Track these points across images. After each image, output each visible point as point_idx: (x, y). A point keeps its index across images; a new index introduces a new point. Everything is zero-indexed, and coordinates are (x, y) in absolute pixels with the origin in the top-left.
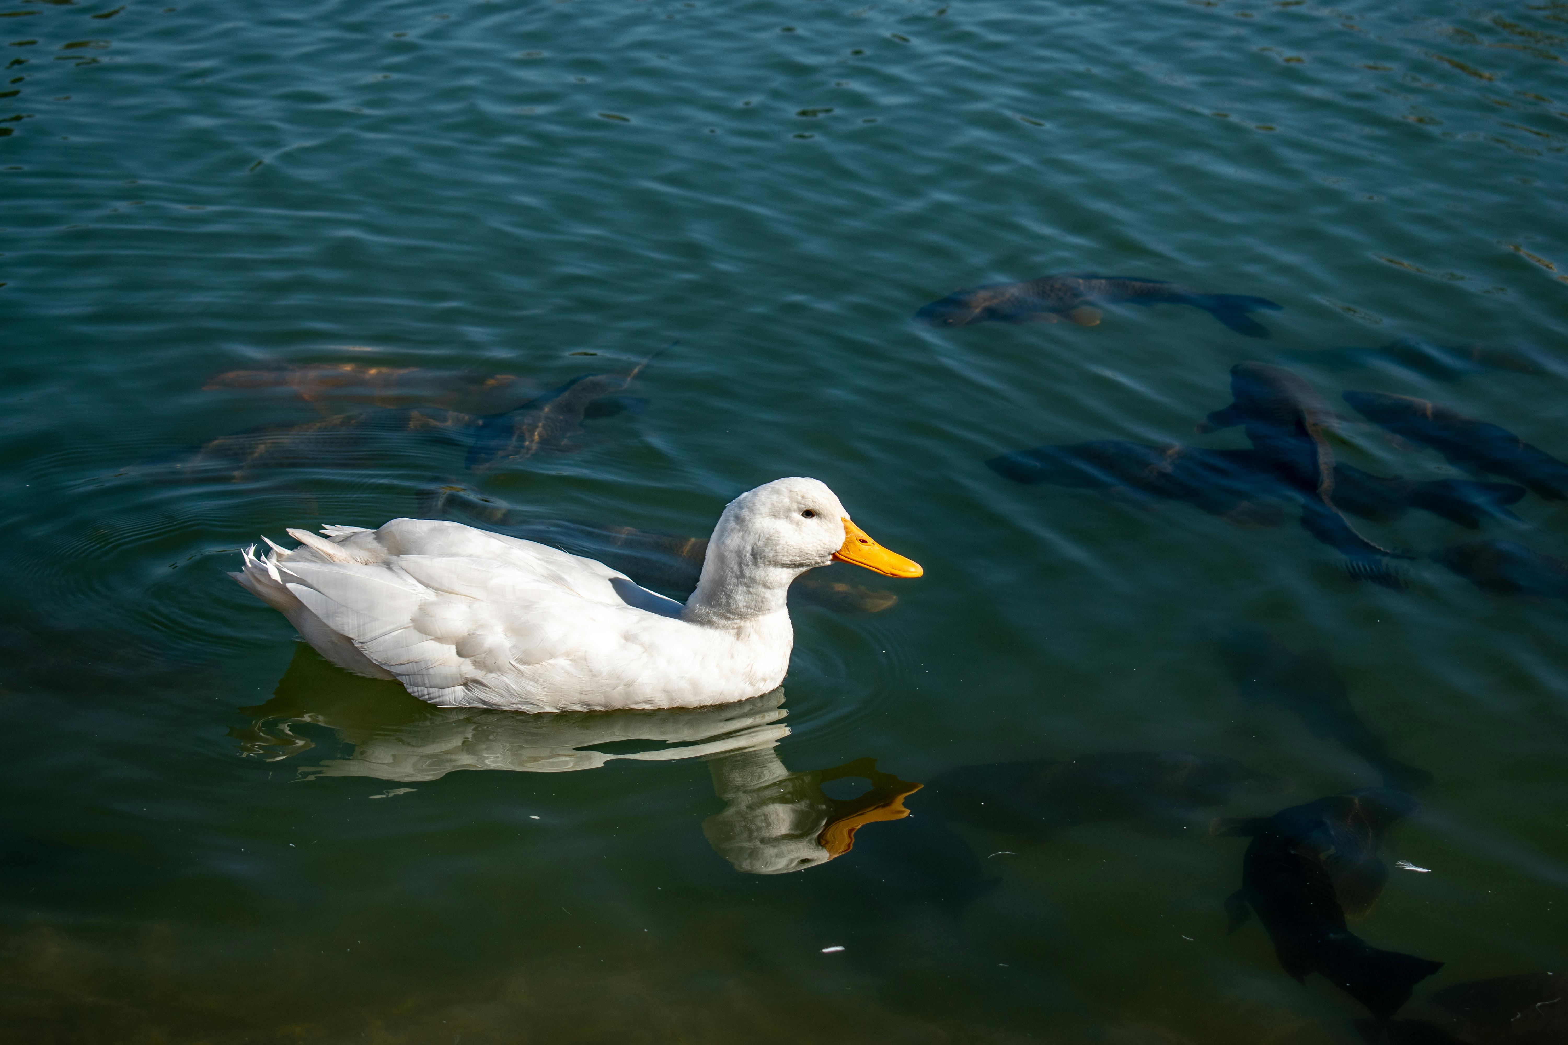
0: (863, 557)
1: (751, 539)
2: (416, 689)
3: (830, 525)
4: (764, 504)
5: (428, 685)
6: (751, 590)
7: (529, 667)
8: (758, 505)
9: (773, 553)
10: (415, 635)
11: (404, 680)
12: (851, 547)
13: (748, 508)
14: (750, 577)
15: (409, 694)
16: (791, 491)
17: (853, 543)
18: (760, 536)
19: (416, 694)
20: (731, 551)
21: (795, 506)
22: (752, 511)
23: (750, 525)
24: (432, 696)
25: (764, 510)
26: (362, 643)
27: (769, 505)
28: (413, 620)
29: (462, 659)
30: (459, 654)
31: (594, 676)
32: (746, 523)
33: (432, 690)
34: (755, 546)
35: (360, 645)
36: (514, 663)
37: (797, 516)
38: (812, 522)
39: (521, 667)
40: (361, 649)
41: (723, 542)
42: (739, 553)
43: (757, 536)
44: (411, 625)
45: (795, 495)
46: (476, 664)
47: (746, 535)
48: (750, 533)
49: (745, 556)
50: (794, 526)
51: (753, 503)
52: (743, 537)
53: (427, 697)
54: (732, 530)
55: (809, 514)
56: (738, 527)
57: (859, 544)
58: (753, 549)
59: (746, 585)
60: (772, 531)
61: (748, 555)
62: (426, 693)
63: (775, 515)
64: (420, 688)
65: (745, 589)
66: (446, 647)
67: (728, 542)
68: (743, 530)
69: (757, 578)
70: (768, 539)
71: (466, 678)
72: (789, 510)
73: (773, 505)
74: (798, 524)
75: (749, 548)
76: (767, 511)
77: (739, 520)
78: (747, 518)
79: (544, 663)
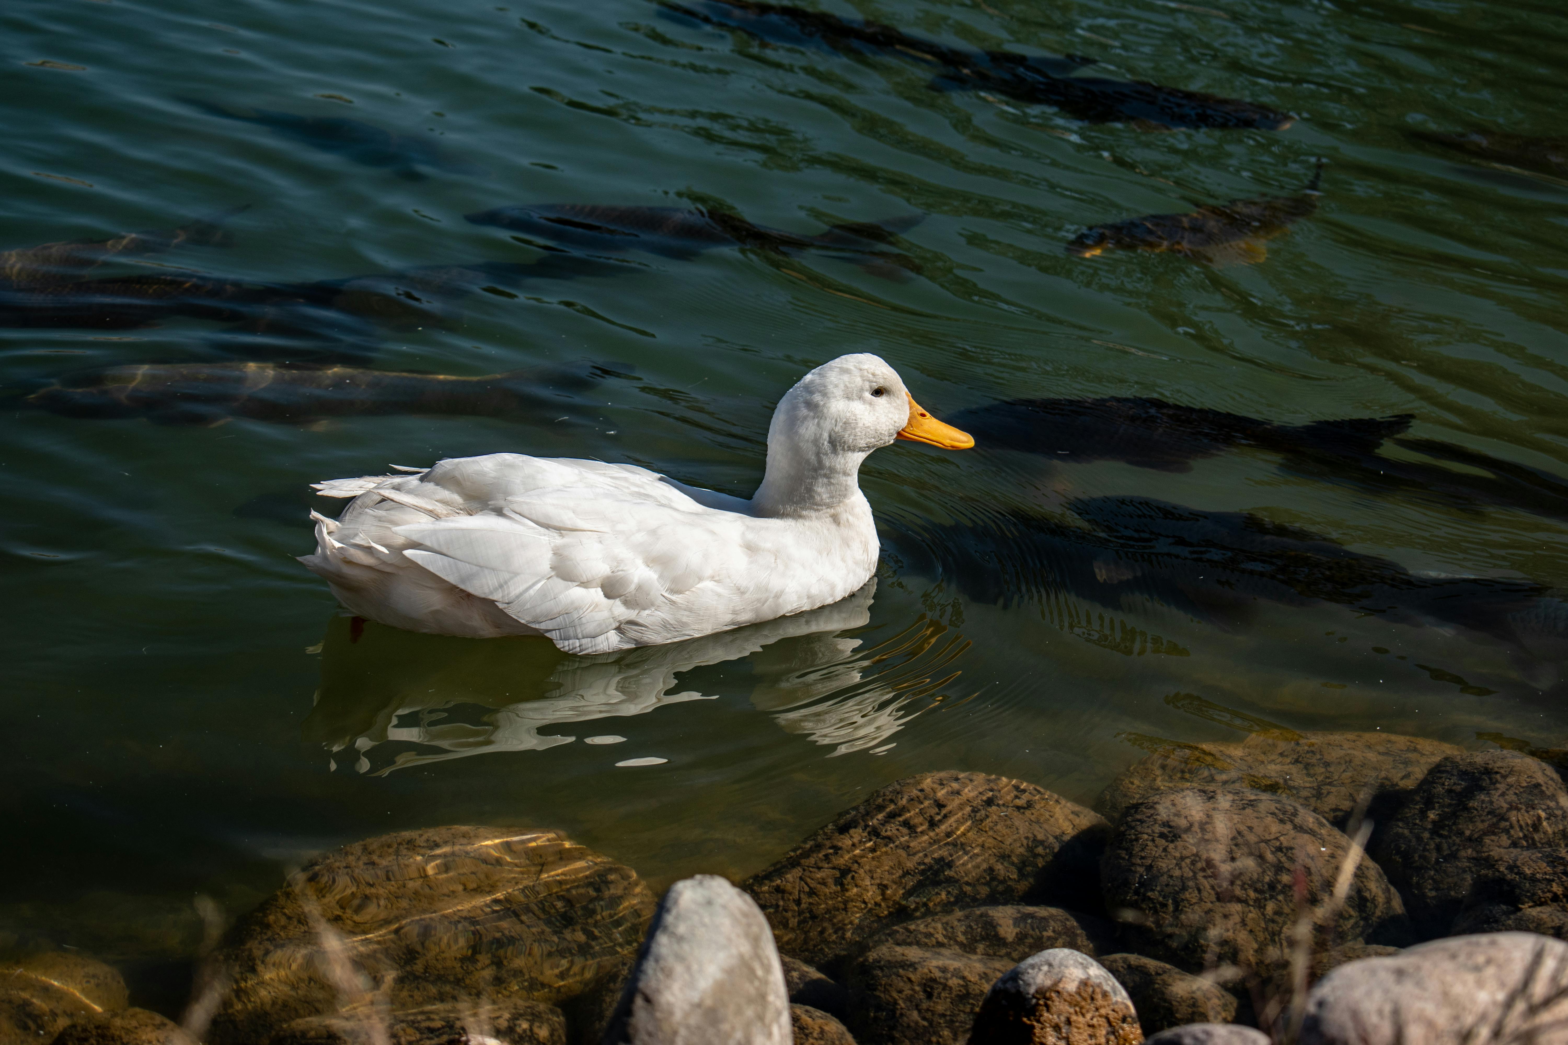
0: (925, 432)
1: (827, 425)
2: (566, 643)
3: (898, 402)
4: (836, 386)
5: (580, 636)
6: (832, 481)
7: (681, 596)
8: (831, 387)
9: (852, 437)
10: (559, 583)
11: (553, 635)
12: (914, 422)
13: (820, 392)
14: (830, 467)
15: (559, 649)
16: (861, 370)
17: (915, 417)
18: (836, 421)
19: (567, 649)
20: (807, 440)
21: (867, 385)
22: (825, 394)
23: (825, 411)
24: (584, 647)
25: (838, 392)
26: (508, 603)
27: (842, 386)
28: (553, 568)
29: (611, 601)
30: (608, 596)
31: (743, 593)
32: (820, 409)
33: (584, 641)
34: (833, 433)
35: (506, 605)
36: (666, 595)
37: (867, 395)
38: (882, 400)
39: (674, 597)
40: (506, 611)
41: (797, 432)
42: (816, 442)
43: (833, 421)
44: (553, 574)
45: (866, 373)
46: (627, 603)
47: (822, 422)
48: (826, 419)
49: (823, 444)
50: (868, 407)
51: (825, 386)
52: (818, 424)
53: (578, 649)
54: (805, 418)
55: (878, 392)
56: (812, 414)
57: (920, 418)
58: (830, 436)
59: (825, 476)
60: (848, 414)
61: (826, 443)
62: (578, 644)
63: (849, 398)
64: (571, 641)
65: (825, 480)
66: (592, 590)
67: (802, 431)
68: (818, 417)
69: (838, 466)
70: (845, 423)
71: (619, 621)
72: (862, 390)
73: (846, 386)
74: (870, 404)
75: (826, 435)
76: (841, 393)
77: (812, 406)
78: (822, 403)
79: (693, 589)
